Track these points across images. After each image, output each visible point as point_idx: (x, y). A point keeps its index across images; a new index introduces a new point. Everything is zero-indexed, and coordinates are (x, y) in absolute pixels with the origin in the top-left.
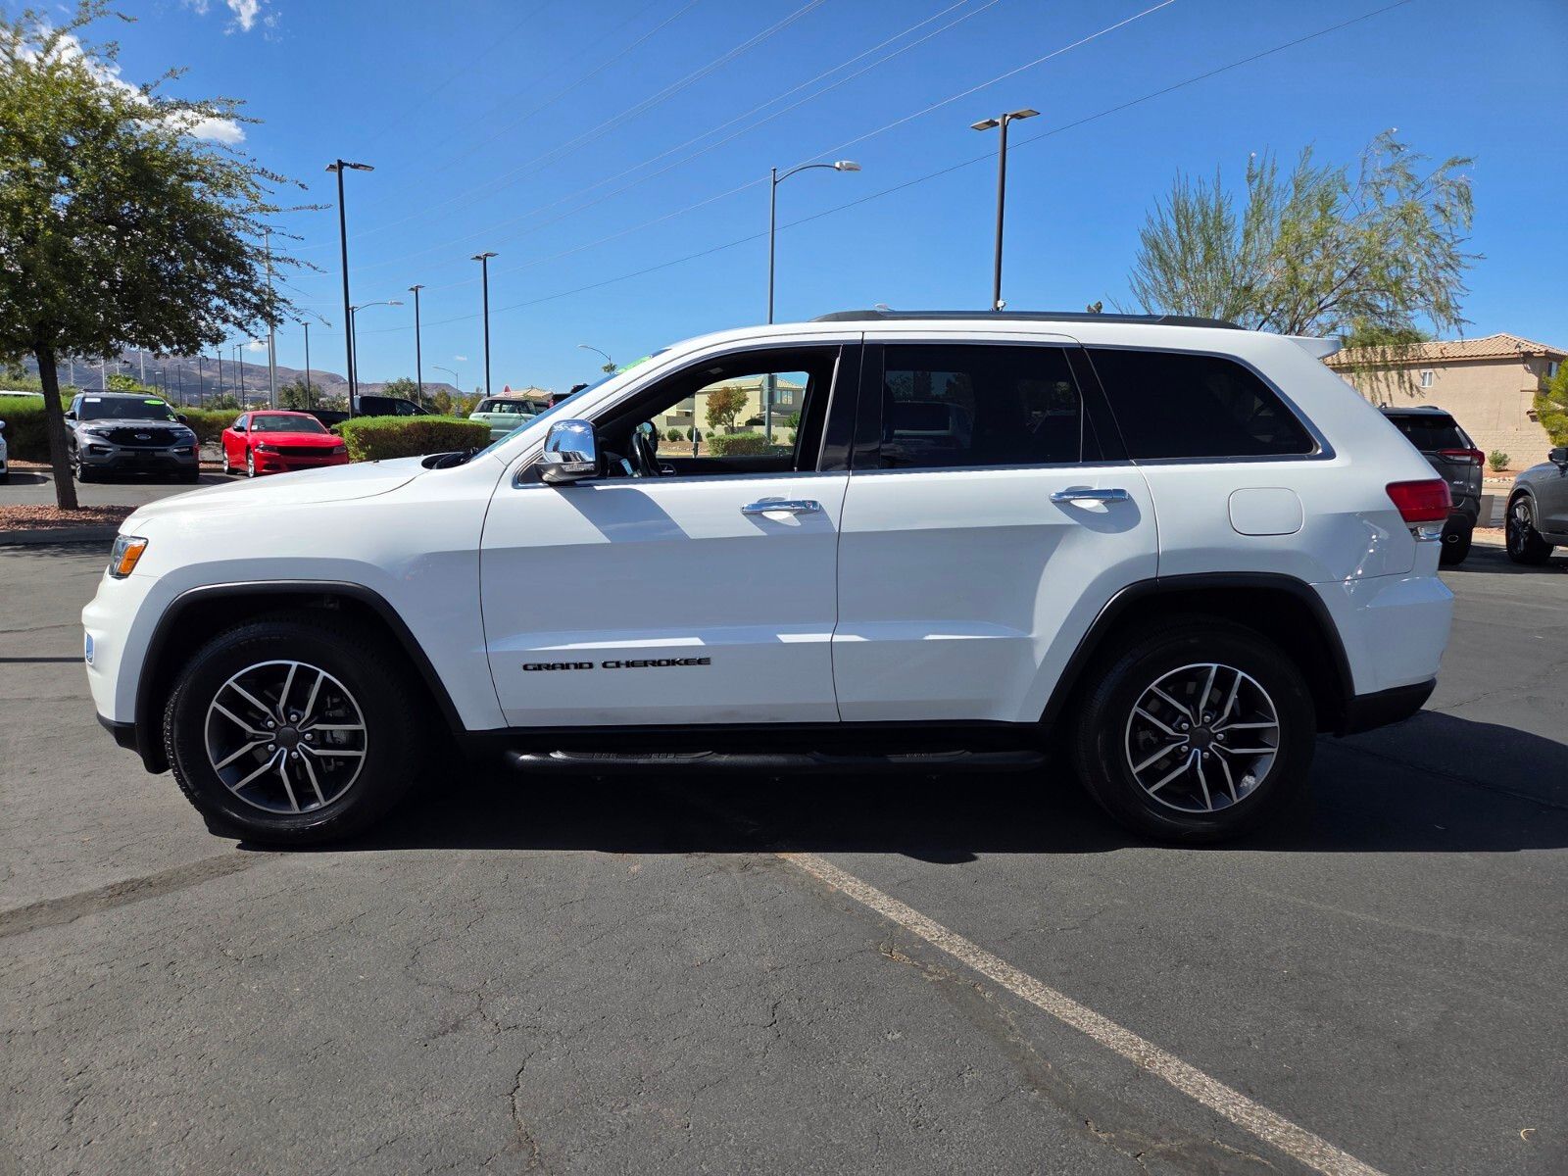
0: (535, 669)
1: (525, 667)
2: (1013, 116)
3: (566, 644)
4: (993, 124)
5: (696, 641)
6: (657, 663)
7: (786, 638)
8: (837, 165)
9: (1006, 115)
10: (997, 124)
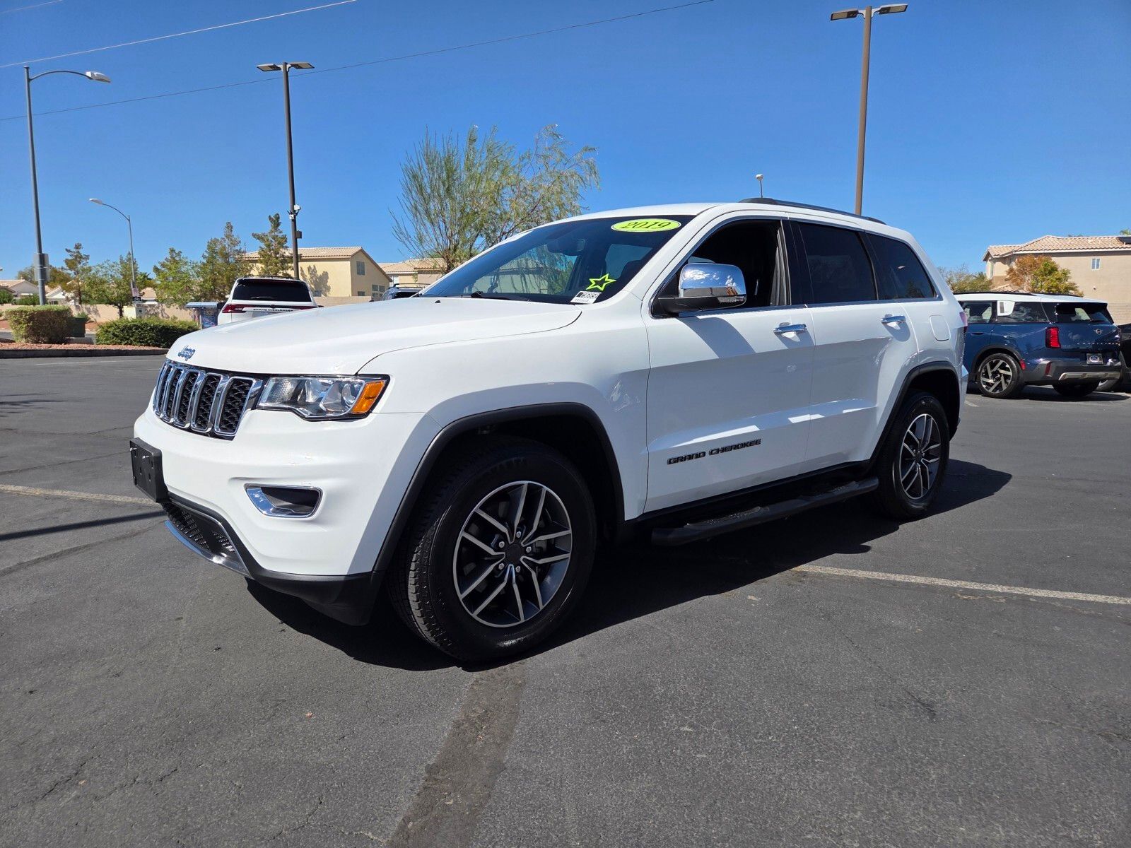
0: (675, 462)
1: (670, 462)
2: (293, 65)
3: (691, 439)
4: (275, 68)
5: (754, 428)
6: (736, 447)
7: (794, 420)
8: (89, 74)
9: (286, 64)
10: (279, 69)
